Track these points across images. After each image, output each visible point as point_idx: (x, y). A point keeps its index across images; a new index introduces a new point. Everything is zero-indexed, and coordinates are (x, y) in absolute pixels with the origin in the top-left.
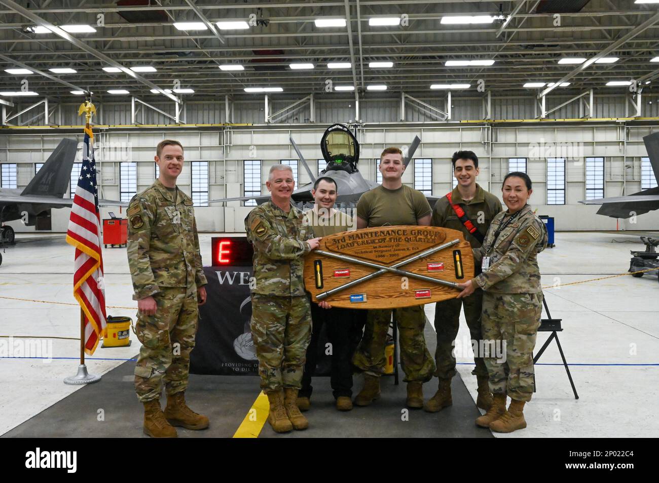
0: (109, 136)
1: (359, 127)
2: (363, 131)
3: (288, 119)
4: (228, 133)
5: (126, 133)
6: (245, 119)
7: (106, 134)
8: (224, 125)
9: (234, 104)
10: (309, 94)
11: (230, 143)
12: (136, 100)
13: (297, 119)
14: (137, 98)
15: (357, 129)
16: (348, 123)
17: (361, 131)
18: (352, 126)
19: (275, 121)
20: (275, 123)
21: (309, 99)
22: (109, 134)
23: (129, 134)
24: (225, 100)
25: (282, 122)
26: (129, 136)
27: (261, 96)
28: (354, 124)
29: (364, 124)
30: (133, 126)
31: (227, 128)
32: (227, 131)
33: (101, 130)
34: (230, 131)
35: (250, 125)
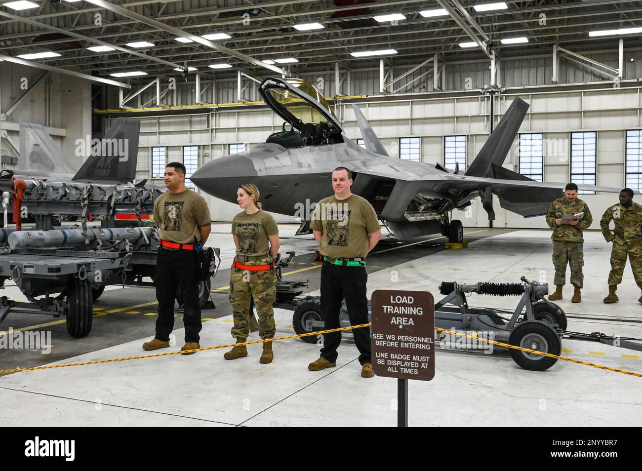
0: (219, 116)
1: (497, 93)
2: (502, 99)
3: (414, 87)
4: (340, 107)
5: (235, 112)
6: (364, 90)
7: (216, 114)
8: (335, 98)
9: (351, 73)
10: (433, 55)
11: (342, 119)
12: (243, 74)
13: (424, 87)
14: (244, 73)
15: (494, 95)
16: (483, 89)
17: (499, 98)
18: (487, 92)
19: (397, 91)
20: (397, 93)
21: (433, 62)
22: (219, 113)
23: (238, 112)
24: (335, 70)
25: (407, 91)
26: (238, 115)
27: (375, 61)
28: (491, 90)
29: (504, 89)
30: (241, 104)
31: (339, 101)
32: (339, 105)
33: (212, 110)
34: (342, 105)
35: (364, 96)
